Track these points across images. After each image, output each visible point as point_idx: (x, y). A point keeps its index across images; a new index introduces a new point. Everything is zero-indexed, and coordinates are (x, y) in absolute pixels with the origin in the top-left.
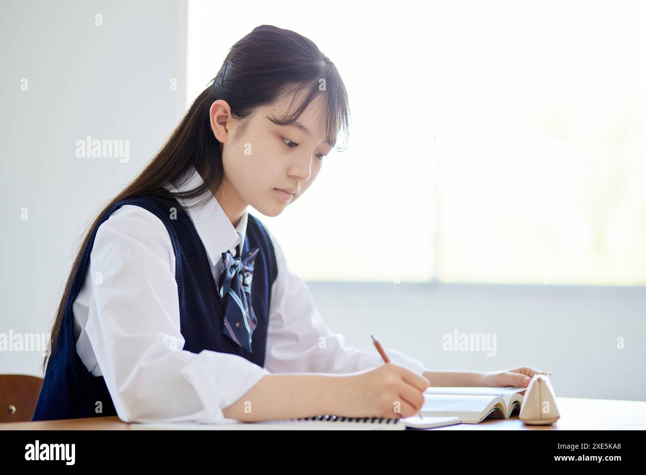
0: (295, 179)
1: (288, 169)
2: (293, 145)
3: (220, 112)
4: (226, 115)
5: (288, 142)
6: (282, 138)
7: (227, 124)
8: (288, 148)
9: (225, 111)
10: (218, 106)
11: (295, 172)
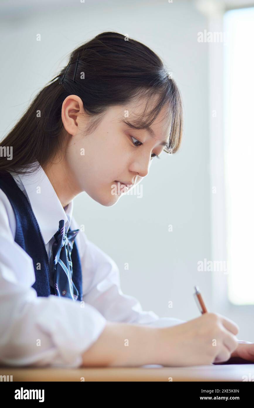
0: (134, 173)
1: (130, 164)
2: (138, 144)
3: (72, 106)
4: (78, 109)
5: (135, 141)
6: (131, 137)
7: (78, 118)
8: (134, 146)
9: (77, 106)
10: (72, 100)
11: (136, 168)
